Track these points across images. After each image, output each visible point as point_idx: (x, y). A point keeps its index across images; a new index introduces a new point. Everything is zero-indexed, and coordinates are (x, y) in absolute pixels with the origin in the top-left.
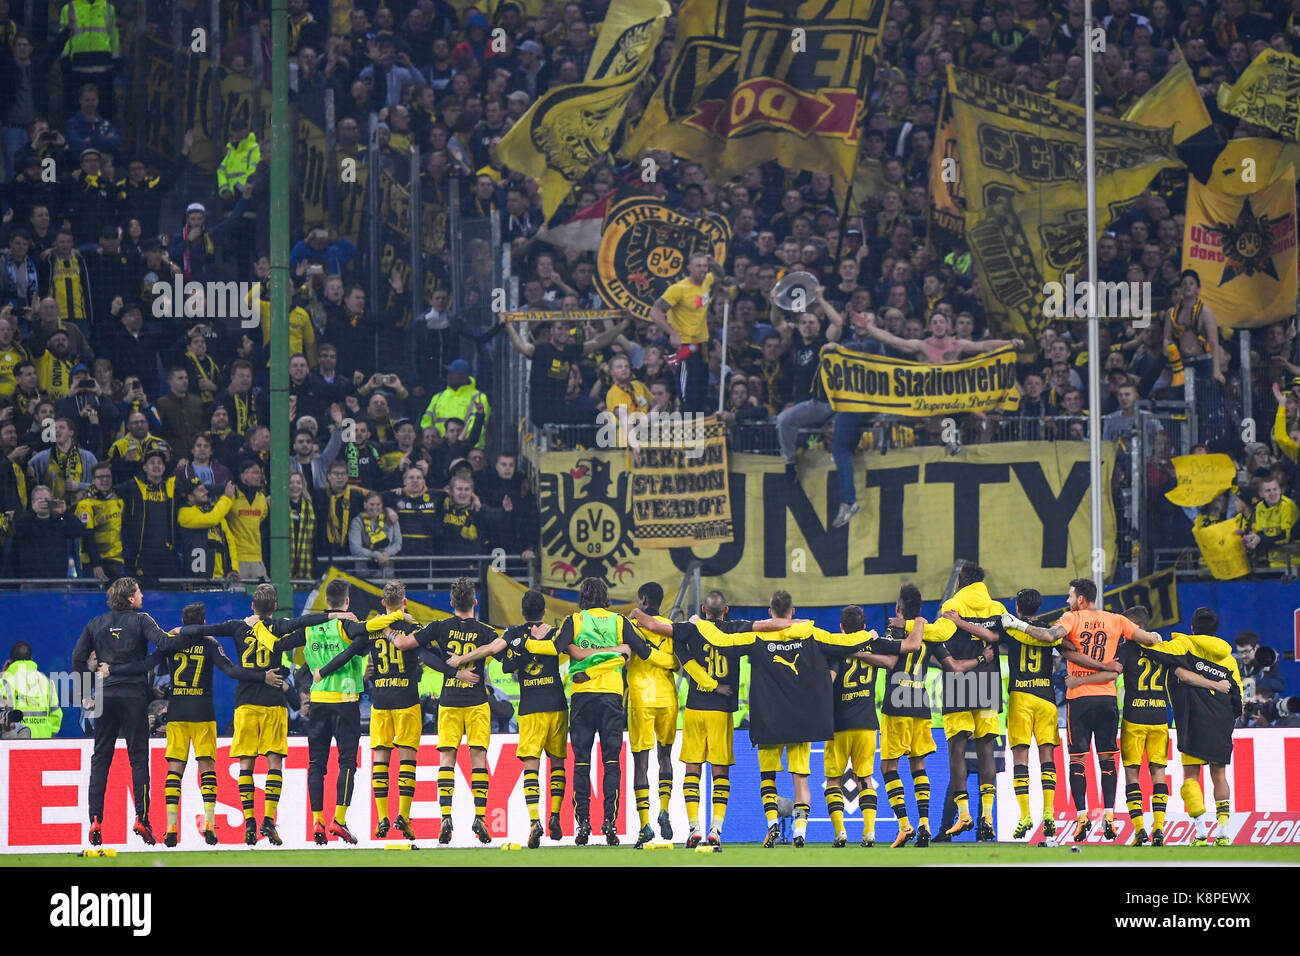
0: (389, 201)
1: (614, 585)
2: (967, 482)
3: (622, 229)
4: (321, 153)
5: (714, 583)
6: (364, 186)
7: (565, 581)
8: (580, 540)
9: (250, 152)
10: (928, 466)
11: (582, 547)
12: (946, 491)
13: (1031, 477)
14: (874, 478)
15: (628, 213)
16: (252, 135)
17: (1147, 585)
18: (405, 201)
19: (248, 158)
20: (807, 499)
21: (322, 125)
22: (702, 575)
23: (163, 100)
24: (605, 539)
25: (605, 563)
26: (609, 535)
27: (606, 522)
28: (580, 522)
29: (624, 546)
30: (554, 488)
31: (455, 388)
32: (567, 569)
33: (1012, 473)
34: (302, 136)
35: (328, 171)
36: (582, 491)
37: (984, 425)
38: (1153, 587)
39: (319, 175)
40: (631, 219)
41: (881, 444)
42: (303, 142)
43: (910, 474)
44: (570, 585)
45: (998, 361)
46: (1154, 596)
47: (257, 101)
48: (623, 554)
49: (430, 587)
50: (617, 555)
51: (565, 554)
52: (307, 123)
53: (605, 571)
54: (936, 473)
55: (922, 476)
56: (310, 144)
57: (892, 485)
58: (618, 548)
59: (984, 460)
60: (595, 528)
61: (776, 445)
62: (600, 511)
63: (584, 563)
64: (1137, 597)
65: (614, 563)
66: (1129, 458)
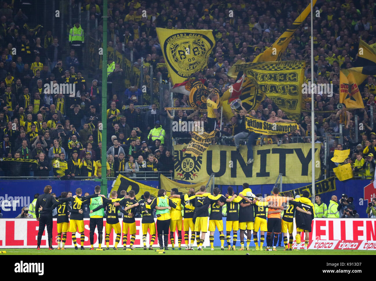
0: (145, 79)
1: (193, 179)
2: (283, 154)
3: (196, 89)
4: (129, 67)
5: (218, 179)
6: (139, 75)
7: (180, 178)
8: (184, 167)
9: (113, 66)
10: (272, 149)
11: (184, 169)
12: (277, 156)
13: (299, 152)
14: (259, 152)
15: (197, 86)
16: (114, 62)
17: (328, 180)
18: (149, 79)
19: (112, 68)
20: (242, 158)
21: (130, 60)
22: (215, 177)
23: (93, 52)
24: (190, 167)
25: (190, 173)
26: (191, 166)
27: (191, 163)
28: (184, 163)
29: (195, 169)
30: (178, 154)
31: (157, 128)
32: (181, 175)
33: (294, 151)
34: (125, 63)
35: (131, 71)
36: (185, 155)
37: (287, 139)
38: (329, 181)
39: (129, 72)
40: (198, 87)
41: (261, 143)
42: (126, 64)
43: (268, 151)
44: (182, 179)
45: (290, 125)
46: (330, 183)
47: (115, 53)
48: (195, 171)
49: (145, 179)
50: (193, 171)
51: (180, 171)
52: (127, 59)
53: (190, 175)
54: (275, 151)
55: (271, 152)
56: (127, 65)
57: (264, 154)
58: (194, 170)
59: (287, 148)
60: (188, 165)
61: (234, 144)
62: (189, 160)
63: (185, 173)
64: (325, 184)
65: (192, 173)
66: (324, 148)
